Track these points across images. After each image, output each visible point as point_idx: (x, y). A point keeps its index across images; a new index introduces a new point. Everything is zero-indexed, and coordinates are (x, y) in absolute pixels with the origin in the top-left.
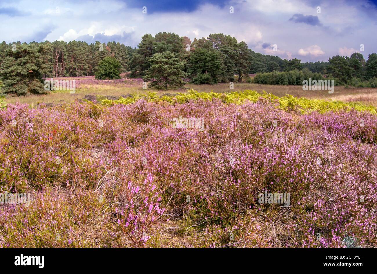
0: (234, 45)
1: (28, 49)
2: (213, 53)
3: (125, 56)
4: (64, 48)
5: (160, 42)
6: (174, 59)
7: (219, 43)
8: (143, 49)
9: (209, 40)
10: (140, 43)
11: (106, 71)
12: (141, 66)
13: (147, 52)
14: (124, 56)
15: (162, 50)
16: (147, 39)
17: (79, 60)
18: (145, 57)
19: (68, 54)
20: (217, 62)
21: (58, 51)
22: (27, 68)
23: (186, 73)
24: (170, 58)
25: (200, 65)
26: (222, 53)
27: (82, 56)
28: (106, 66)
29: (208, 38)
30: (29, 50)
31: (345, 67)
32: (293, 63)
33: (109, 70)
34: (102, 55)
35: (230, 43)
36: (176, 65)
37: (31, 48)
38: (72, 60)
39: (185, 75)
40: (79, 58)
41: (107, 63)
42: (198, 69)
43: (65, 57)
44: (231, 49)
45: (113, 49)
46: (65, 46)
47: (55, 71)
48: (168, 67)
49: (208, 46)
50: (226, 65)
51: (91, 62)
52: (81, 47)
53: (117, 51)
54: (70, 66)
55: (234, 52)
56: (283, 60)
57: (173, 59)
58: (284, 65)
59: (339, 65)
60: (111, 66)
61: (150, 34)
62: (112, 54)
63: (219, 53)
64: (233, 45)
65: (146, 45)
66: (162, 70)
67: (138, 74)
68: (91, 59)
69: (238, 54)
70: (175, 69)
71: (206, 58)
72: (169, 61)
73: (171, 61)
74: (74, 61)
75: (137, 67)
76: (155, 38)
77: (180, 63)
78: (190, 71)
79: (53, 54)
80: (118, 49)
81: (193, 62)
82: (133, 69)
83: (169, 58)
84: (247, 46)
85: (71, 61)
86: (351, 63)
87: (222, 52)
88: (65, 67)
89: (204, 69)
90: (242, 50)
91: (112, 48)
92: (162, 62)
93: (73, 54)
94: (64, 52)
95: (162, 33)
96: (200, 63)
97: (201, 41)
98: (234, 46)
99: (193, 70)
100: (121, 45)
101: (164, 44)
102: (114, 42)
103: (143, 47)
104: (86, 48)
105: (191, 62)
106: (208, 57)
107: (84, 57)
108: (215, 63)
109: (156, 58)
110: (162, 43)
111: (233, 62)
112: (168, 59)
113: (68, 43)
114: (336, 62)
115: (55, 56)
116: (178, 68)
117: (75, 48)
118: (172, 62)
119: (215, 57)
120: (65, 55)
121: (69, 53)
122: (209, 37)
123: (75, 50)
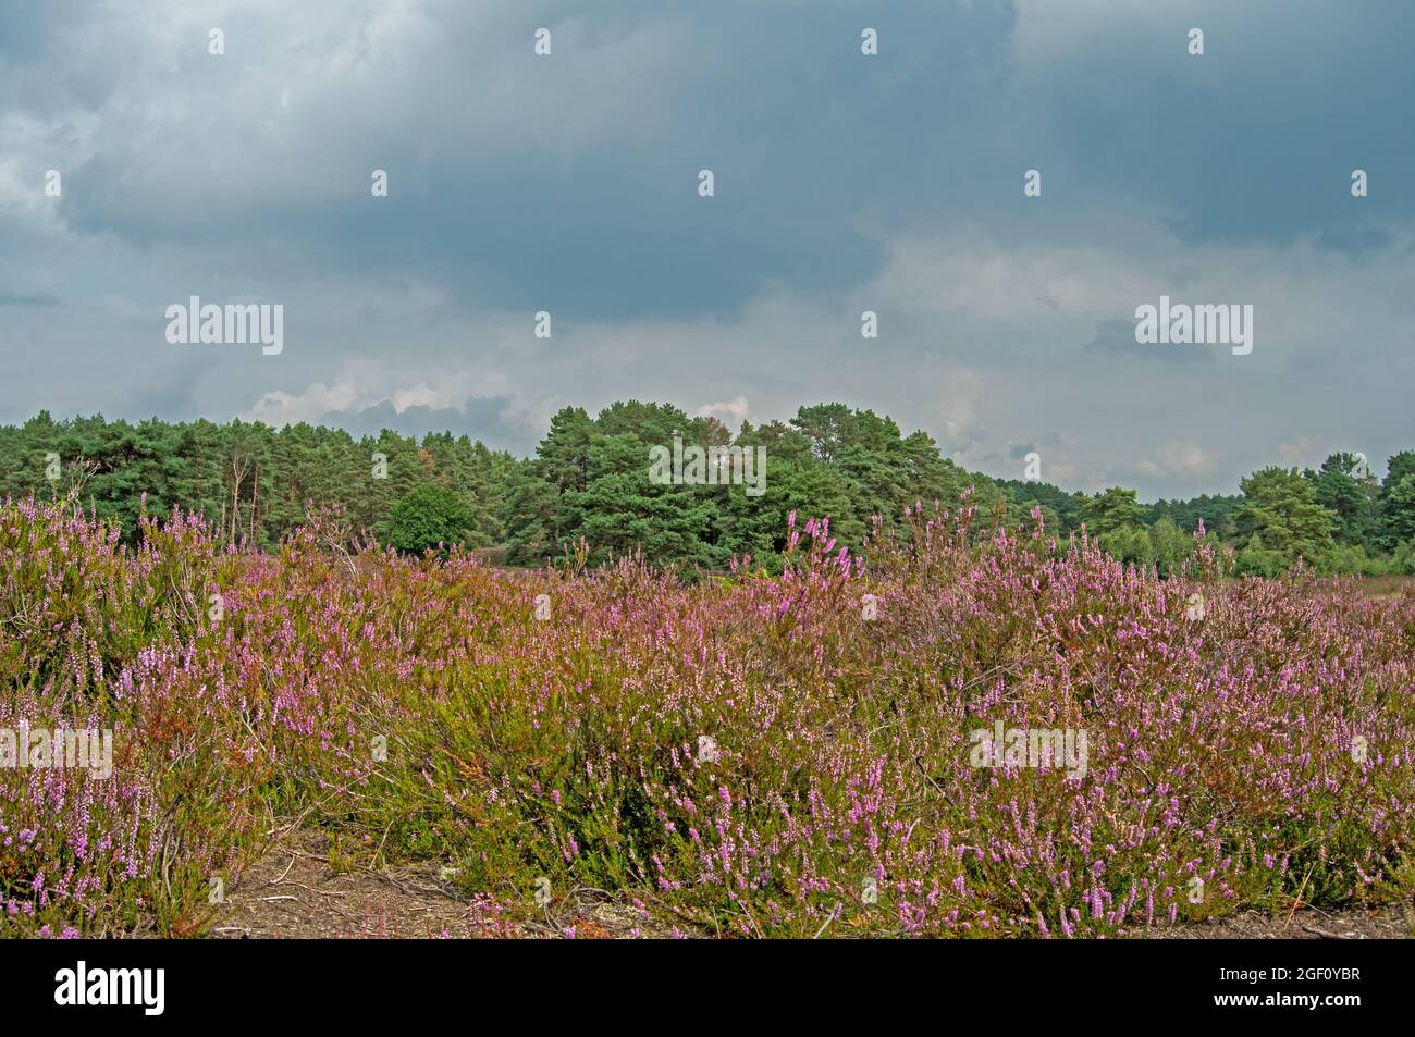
0: (888, 445)
1: (140, 442)
2: (813, 476)
3: (486, 487)
4: (265, 448)
5: (617, 437)
6: (673, 496)
7: (833, 439)
8: (556, 459)
9: (795, 428)
10: (546, 438)
11: (417, 537)
12: (546, 523)
13: (569, 472)
14: (482, 488)
15: (624, 466)
16: (569, 425)
17: (316, 493)
18: (562, 491)
19: (277, 473)
20: (826, 506)
21: (241, 459)
22: (132, 510)
23: (716, 549)
24: (656, 491)
25: (766, 521)
26: (845, 476)
27: (327, 481)
28: (419, 519)
29: (792, 422)
30: (141, 446)
31: (1301, 506)
32: (1108, 504)
33: (430, 533)
34: (403, 478)
35: (873, 439)
36: (679, 517)
37: (151, 439)
38: (292, 495)
39: (711, 556)
40: (316, 489)
41: (423, 509)
42: (760, 536)
43: (267, 482)
44: (880, 461)
45: (445, 460)
46: (269, 441)
47: (228, 530)
48: (650, 526)
49: (795, 452)
50: (861, 519)
51: (363, 503)
52: (327, 448)
53: (457, 468)
54: (282, 516)
55: (889, 470)
56: (1071, 494)
57: (667, 496)
58: (1075, 515)
59: (1281, 502)
60: (439, 520)
61: (582, 409)
62: (439, 478)
63: (834, 475)
64: (885, 446)
65: (566, 447)
66: (628, 536)
67: (535, 554)
68: (363, 494)
69: (906, 476)
70: (678, 535)
71: (787, 497)
72: (654, 503)
73: (661, 503)
74: (300, 499)
75: (532, 526)
76: (600, 423)
77: (694, 510)
78: (729, 543)
79: (221, 468)
80: (461, 459)
81: (739, 509)
82: (517, 533)
83: (652, 491)
84: (936, 446)
85: (288, 499)
86: (1324, 490)
87: (846, 472)
88: (264, 517)
89: (781, 535)
90: (917, 461)
91: (440, 456)
92: (626, 508)
93: (296, 471)
94: (264, 463)
95: (626, 405)
96: (766, 512)
97: (769, 432)
98: (888, 450)
99: (741, 539)
100: (473, 445)
101: (630, 443)
102: (448, 434)
103: (555, 454)
104: (343, 453)
105: (732, 510)
106: (796, 489)
107: (336, 485)
108: (820, 511)
109: (604, 494)
110: (626, 442)
111: (886, 509)
112: (651, 496)
113: (277, 432)
114: (1268, 490)
115: (229, 475)
116: (686, 529)
117: (304, 450)
118: (665, 506)
119: (821, 489)
120: (267, 473)
121: (280, 469)
122: (796, 417)
123: (302, 456)
